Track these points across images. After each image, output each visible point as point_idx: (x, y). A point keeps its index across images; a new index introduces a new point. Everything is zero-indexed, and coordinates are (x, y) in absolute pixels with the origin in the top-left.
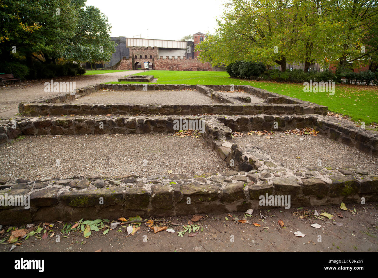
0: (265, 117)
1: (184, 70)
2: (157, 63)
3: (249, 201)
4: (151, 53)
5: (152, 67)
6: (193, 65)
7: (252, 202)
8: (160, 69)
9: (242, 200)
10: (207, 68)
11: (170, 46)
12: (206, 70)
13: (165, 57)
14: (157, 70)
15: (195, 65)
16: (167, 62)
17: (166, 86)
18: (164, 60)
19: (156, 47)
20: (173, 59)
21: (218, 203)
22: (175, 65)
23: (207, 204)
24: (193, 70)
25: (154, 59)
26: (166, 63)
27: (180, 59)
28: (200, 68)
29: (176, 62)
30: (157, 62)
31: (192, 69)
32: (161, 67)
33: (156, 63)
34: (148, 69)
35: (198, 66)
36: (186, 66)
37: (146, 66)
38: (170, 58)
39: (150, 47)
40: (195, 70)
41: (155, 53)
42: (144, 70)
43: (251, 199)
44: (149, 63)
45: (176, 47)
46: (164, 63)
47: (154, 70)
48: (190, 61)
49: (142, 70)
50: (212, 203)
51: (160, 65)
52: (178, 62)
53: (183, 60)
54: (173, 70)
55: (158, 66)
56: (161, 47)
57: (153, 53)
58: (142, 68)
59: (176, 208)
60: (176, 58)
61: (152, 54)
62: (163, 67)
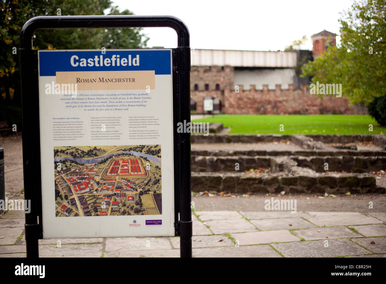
0: (343, 157)
1: (290, 113)
2: (230, 99)
3: (282, 185)
4: (218, 78)
5: (220, 107)
6: (309, 103)
7: (284, 186)
8: (238, 111)
9: (277, 184)
10: (343, 109)
11: (260, 63)
12: (341, 113)
13: (247, 87)
14: (231, 114)
15: (315, 103)
16: (251, 97)
17: (243, 136)
18: (246, 93)
19: (228, 67)
20: (266, 90)
21: (262, 186)
22: (269, 102)
23: (255, 185)
24: (310, 114)
25: (223, 92)
26: (249, 99)
27: (282, 90)
28: (326, 108)
29: (271, 97)
30: (230, 97)
31: (307, 110)
32: (239, 107)
33: (228, 100)
34: (209, 113)
35: (321, 104)
36: (295, 105)
37: (208, 105)
38: (259, 87)
39: (215, 67)
40: (315, 113)
41: (226, 78)
42: (204, 113)
43: (284, 184)
44: (213, 98)
45: (273, 65)
46: (245, 100)
47: (224, 113)
48: (303, 93)
49: (198, 114)
50: (259, 185)
51: (238, 103)
52: (276, 96)
53: (287, 93)
54: (265, 113)
55: (231, 106)
56: (238, 64)
57: (222, 79)
58: (199, 109)
59: (237, 187)
60: (272, 87)
61: (219, 80)
62: (242, 108)
